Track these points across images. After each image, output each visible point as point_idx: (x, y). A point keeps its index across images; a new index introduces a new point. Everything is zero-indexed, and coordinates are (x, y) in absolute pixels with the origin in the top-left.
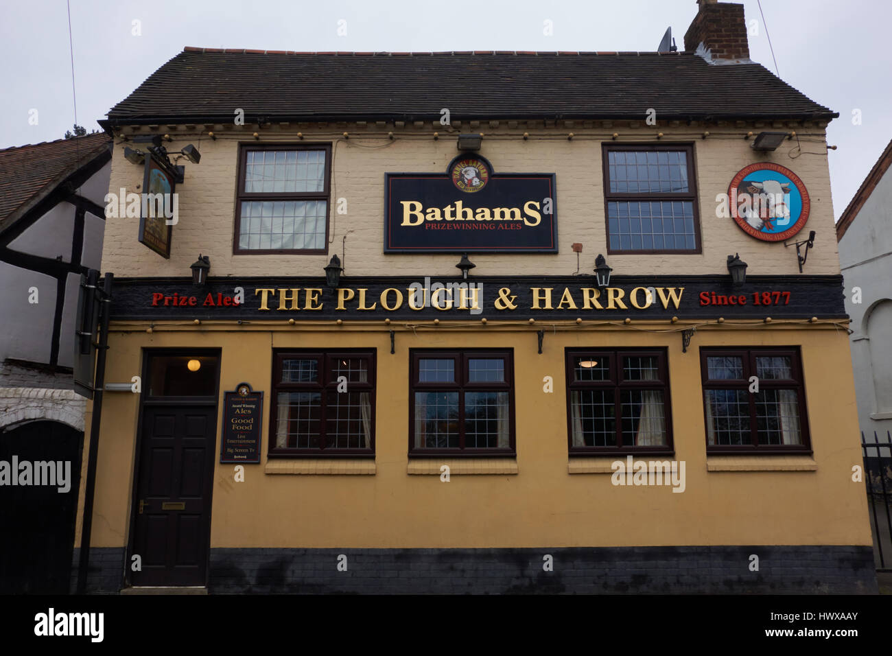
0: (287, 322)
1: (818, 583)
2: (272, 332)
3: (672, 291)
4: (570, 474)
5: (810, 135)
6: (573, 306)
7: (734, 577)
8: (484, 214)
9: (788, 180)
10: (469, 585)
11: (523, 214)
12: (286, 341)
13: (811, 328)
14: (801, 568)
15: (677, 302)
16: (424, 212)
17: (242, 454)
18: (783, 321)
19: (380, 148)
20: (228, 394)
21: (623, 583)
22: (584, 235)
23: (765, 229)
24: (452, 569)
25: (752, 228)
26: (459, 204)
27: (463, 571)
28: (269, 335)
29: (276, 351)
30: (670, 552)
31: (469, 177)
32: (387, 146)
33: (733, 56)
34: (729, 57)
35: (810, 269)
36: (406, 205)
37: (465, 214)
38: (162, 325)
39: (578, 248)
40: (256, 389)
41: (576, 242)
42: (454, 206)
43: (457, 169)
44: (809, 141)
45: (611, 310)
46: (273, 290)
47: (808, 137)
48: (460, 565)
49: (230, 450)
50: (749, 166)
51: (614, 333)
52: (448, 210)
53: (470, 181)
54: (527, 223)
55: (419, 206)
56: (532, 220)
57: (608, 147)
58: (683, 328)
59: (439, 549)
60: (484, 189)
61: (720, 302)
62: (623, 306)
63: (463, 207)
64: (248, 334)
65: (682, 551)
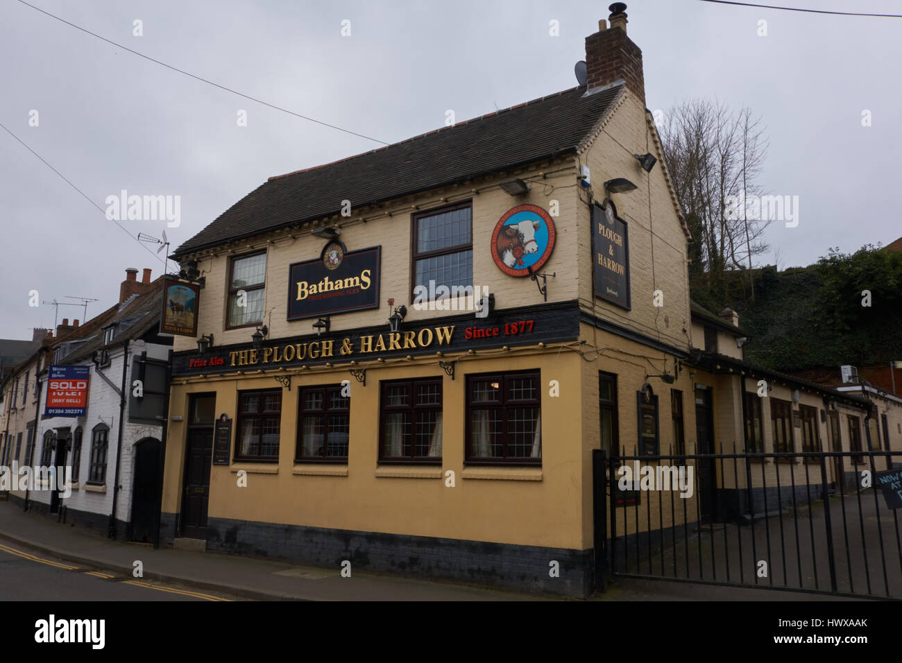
0: (236, 374)
1: (536, 579)
2: (237, 380)
3: (446, 329)
4: (378, 477)
5: (562, 170)
6: (384, 348)
7: (475, 567)
8: (339, 285)
9: (539, 217)
10: (320, 553)
11: (361, 281)
12: (244, 386)
13: (545, 352)
14: (525, 565)
15: (448, 337)
16: (308, 289)
17: (222, 459)
18: (522, 348)
19: (290, 246)
20: (217, 420)
21: (403, 562)
22: (395, 291)
23: (517, 267)
24: (311, 541)
25: (507, 266)
26: (326, 279)
27: (317, 543)
28: (235, 382)
29: (240, 393)
30: (433, 542)
31: (332, 258)
32: (293, 244)
33: (608, 81)
34: (604, 84)
35: (554, 298)
36: (300, 284)
37: (329, 286)
38: (194, 379)
39: (391, 302)
40: (229, 417)
41: (390, 298)
42: (324, 281)
43: (327, 253)
44: (562, 176)
45: (407, 349)
46: (237, 352)
47: (561, 173)
48: (315, 539)
49: (217, 457)
50: (508, 212)
51: (410, 368)
52: (320, 284)
53: (334, 260)
54: (363, 288)
55: (306, 284)
56: (365, 284)
57: (417, 217)
58: (451, 360)
59: (306, 527)
60: (341, 265)
61: (479, 336)
62: (413, 345)
63: (329, 281)
64: (227, 383)
65: (441, 542)
